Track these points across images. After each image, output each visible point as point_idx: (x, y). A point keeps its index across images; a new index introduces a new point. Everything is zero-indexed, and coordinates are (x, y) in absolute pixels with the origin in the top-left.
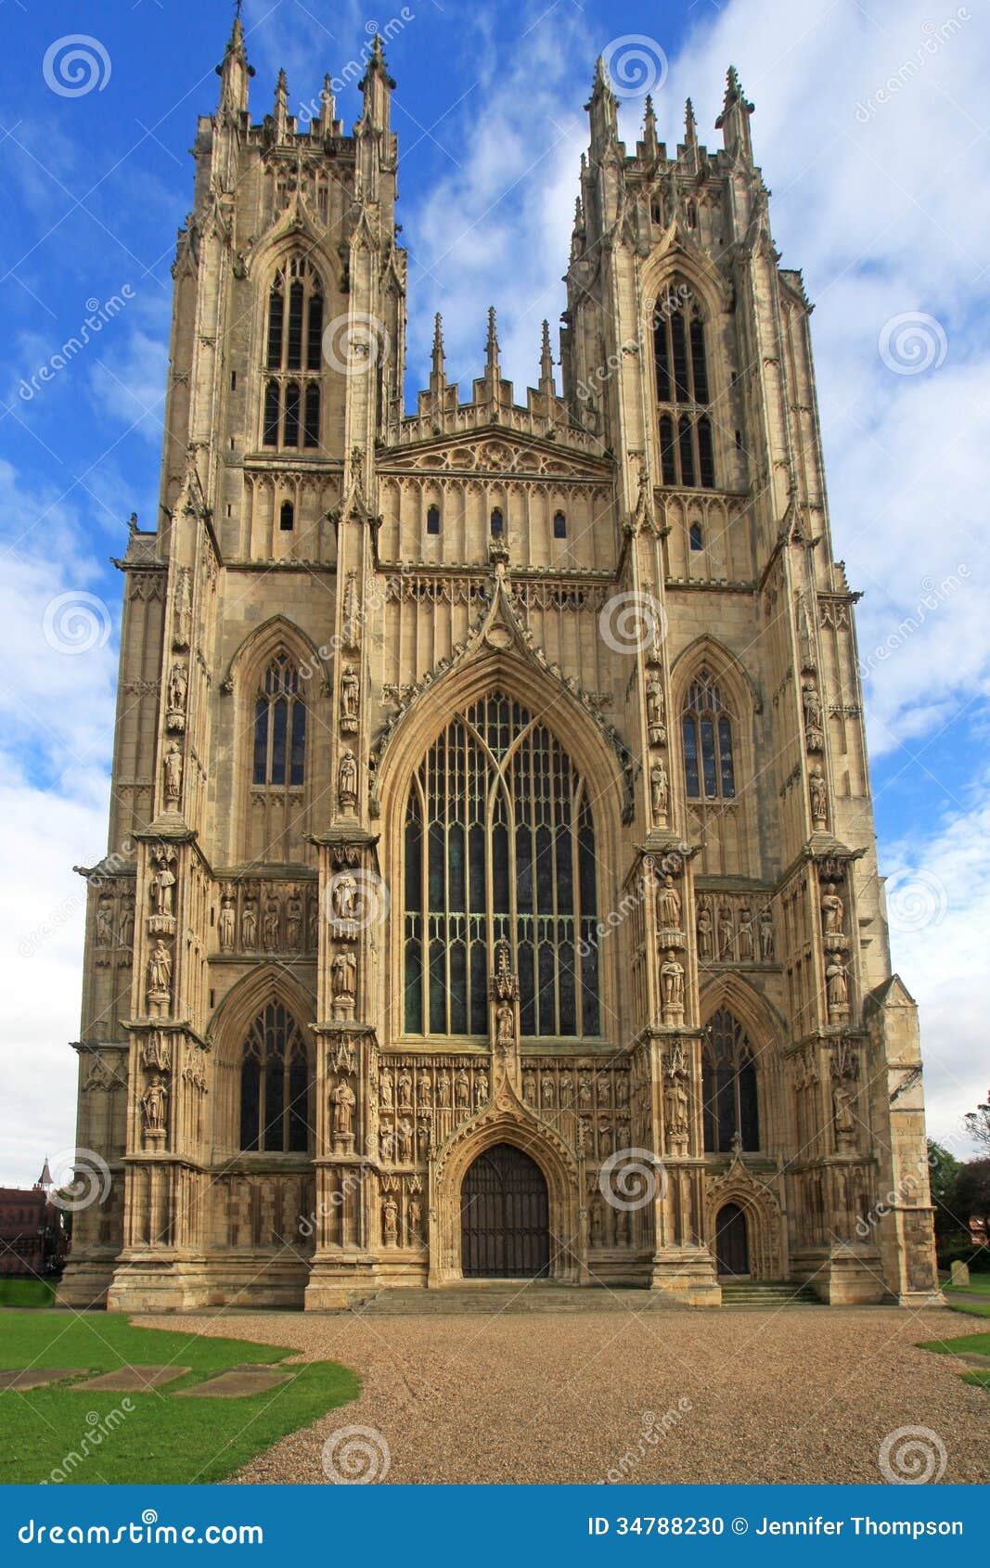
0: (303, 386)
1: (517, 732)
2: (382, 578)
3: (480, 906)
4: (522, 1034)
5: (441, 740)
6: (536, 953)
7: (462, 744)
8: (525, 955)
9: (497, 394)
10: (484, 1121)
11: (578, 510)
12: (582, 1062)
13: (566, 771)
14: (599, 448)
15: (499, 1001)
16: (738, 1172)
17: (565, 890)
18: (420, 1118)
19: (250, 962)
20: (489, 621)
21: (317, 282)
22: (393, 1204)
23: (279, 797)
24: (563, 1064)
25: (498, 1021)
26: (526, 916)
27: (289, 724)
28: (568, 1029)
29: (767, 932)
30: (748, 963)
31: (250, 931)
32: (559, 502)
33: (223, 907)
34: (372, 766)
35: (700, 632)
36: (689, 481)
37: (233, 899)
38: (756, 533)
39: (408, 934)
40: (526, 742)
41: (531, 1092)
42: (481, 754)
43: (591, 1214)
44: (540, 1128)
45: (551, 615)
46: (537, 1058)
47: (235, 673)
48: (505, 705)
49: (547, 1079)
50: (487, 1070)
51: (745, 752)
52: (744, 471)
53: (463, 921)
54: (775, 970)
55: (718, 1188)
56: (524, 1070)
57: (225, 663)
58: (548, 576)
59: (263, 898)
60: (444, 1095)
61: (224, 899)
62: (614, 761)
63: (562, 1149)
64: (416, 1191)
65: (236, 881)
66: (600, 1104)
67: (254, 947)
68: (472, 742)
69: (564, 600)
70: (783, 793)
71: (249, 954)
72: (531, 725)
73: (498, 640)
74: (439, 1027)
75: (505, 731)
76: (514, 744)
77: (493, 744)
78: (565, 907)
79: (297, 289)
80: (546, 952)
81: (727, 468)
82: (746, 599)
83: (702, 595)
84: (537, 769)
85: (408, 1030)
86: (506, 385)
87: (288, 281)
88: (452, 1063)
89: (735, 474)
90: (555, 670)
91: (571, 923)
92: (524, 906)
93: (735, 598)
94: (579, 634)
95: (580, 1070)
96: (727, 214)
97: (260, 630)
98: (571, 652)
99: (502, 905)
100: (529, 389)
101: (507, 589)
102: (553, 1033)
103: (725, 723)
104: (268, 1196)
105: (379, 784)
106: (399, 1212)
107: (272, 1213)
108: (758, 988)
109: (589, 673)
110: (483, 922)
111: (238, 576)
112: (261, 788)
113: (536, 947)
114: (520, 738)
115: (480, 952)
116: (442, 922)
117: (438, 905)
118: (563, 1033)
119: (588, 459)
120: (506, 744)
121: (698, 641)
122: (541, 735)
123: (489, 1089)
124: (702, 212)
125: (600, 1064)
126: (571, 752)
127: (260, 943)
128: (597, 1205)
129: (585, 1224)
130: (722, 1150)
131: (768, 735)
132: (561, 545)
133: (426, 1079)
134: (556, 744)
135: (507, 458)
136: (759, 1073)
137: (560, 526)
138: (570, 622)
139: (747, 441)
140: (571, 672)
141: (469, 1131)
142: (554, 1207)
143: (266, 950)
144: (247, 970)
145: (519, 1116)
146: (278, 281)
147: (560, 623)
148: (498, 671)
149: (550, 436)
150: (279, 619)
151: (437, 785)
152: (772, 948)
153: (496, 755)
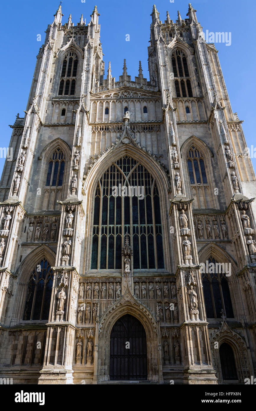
0: (71, 81)
1: (132, 167)
2: (91, 127)
3: (119, 222)
4: (134, 268)
5: (108, 171)
6: (140, 238)
7: (114, 171)
8: (136, 239)
9: (126, 79)
10: (119, 305)
11: (151, 106)
12: (157, 279)
13: (149, 178)
14: (156, 89)
15: (125, 256)
16: (225, 328)
17: (149, 215)
18: (94, 304)
19: (36, 244)
20: (123, 136)
21: (77, 57)
22: (80, 343)
23: (54, 190)
24: (150, 280)
25: (125, 264)
26: (136, 225)
27: (59, 168)
28: (152, 266)
29: (224, 228)
30: (218, 239)
31: (38, 234)
32: (145, 104)
33: (30, 226)
34: (84, 179)
35: (191, 135)
36: (185, 96)
37: (33, 223)
38: (206, 107)
39: (94, 232)
40: (135, 170)
41: (137, 292)
42: (121, 174)
43: (163, 347)
44: (141, 307)
45: (142, 134)
46: (140, 278)
47: (43, 154)
48: (129, 160)
49: (143, 287)
50: (120, 283)
51: (209, 170)
52: (201, 92)
53: (113, 227)
54: (229, 242)
55: (217, 335)
56: (135, 283)
57: (40, 151)
58: (141, 123)
59: (44, 222)
60: (103, 294)
61: (30, 223)
62: (164, 174)
63: (150, 317)
64: (90, 337)
65: (35, 217)
66: (165, 297)
67: (38, 239)
68: (118, 171)
69: (147, 129)
70: (223, 181)
71: (36, 242)
72: (137, 165)
73: (126, 141)
74: (103, 267)
75: (129, 168)
76: (131, 171)
77: (124, 171)
78: (150, 222)
79: (71, 59)
80: (143, 238)
81: (196, 92)
82: (205, 125)
83: (191, 125)
84: (139, 178)
85: (92, 268)
86: (129, 77)
87: (68, 58)
88: (107, 281)
89: (198, 93)
90: (144, 149)
91: (152, 227)
92: (135, 222)
93: (201, 125)
94: (151, 138)
95: (156, 282)
96: (191, 33)
97: (52, 142)
98: (149, 143)
99: (127, 221)
100: (135, 77)
101: (129, 127)
102: (146, 268)
103: (202, 161)
104: (30, 341)
105: (86, 185)
106: (82, 347)
107: (31, 348)
108: (224, 249)
109: (155, 149)
110: (121, 228)
111: (47, 128)
112: (48, 187)
113: (139, 236)
114: (134, 169)
115: (119, 238)
116: (106, 228)
117: (105, 222)
118: (150, 268)
119: (153, 92)
120: (129, 171)
121: (190, 138)
122: (141, 168)
123: (121, 291)
124: (184, 34)
125: (164, 280)
126: (150, 172)
127: (41, 238)
128: (166, 343)
129: (160, 352)
130: (218, 317)
131: (217, 164)
132: (146, 115)
133: (97, 287)
134: (146, 170)
135: (129, 94)
136: (229, 283)
137: (145, 110)
138: (149, 136)
139: (201, 85)
140: (149, 149)
141: (113, 309)
142: (148, 343)
143: (42, 240)
144: (35, 247)
145: (133, 302)
146: (66, 57)
147: (146, 136)
148: (126, 150)
149: (141, 88)
150: (58, 139)
151: (106, 184)
152: (227, 233)
153: (125, 174)
